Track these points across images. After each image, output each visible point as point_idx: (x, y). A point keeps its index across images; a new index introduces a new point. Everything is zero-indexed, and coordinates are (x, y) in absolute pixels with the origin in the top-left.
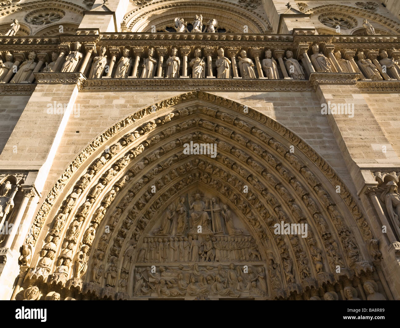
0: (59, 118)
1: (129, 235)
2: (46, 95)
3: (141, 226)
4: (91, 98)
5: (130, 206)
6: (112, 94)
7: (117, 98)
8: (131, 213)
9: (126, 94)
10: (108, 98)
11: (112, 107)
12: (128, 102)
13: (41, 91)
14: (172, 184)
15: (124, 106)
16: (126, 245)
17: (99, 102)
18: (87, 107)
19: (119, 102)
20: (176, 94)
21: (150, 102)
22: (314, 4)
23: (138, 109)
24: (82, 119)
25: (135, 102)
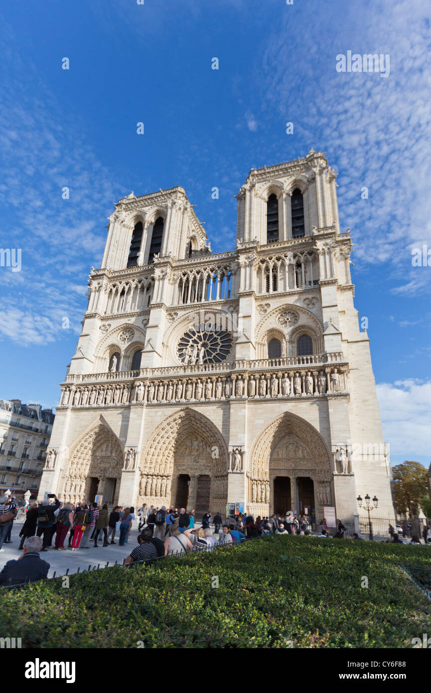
0: (140, 424)
2: (135, 414)
4: (150, 412)
6: (157, 409)
7: (158, 412)
9: (161, 409)
10: (155, 412)
11: (157, 416)
12: (162, 414)
13: (133, 412)
14: (185, 437)
15: (161, 416)
17: (153, 414)
18: (149, 416)
19: (159, 414)
20: (179, 409)
21: (170, 413)
22: (276, 304)
23: (166, 417)
24: (148, 422)
25: (165, 413)
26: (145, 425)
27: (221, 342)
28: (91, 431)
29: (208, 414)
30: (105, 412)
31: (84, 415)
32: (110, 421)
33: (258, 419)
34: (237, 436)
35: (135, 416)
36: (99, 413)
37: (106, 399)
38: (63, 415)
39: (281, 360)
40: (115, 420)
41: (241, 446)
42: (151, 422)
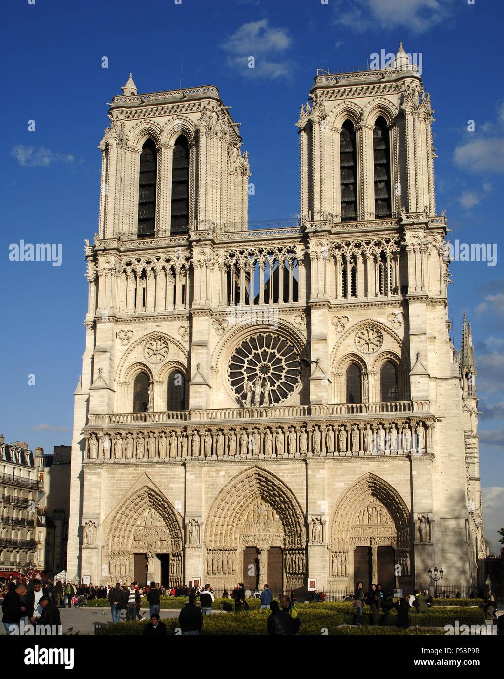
0: (201, 488)
1: (235, 524)
2: (192, 474)
3: (239, 520)
4: (210, 471)
5: (234, 515)
6: (218, 468)
7: (221, 471)
8: (235, 517)
10: (217, 471)
11: (219, 477)
12: (225, 473)
14: (250, 501)
15: (224, 476)
16: (234, 529)
17: (214, 474)
18: (209, 477)
19: (222, 473)
20: (246, 467)
21: (235, 473)
22: (355, 318)
23: (231, 478)
24: (209, 485)
25: (229, 473)
26: (205, 488)
27: (286, 365)
28: (133, 494)
29: (281, 474)
30: (150, 470)
31: (122, 474)
32: (159, 482)
33: (338, 481)
34: (316, 502)
35: (193, 477)
36: (141, 470)
37: (148, 451)
38: (94, 474)
39: (363, 405)
40: (165, 480)
41: (321, 515)
42: (213, 484)
